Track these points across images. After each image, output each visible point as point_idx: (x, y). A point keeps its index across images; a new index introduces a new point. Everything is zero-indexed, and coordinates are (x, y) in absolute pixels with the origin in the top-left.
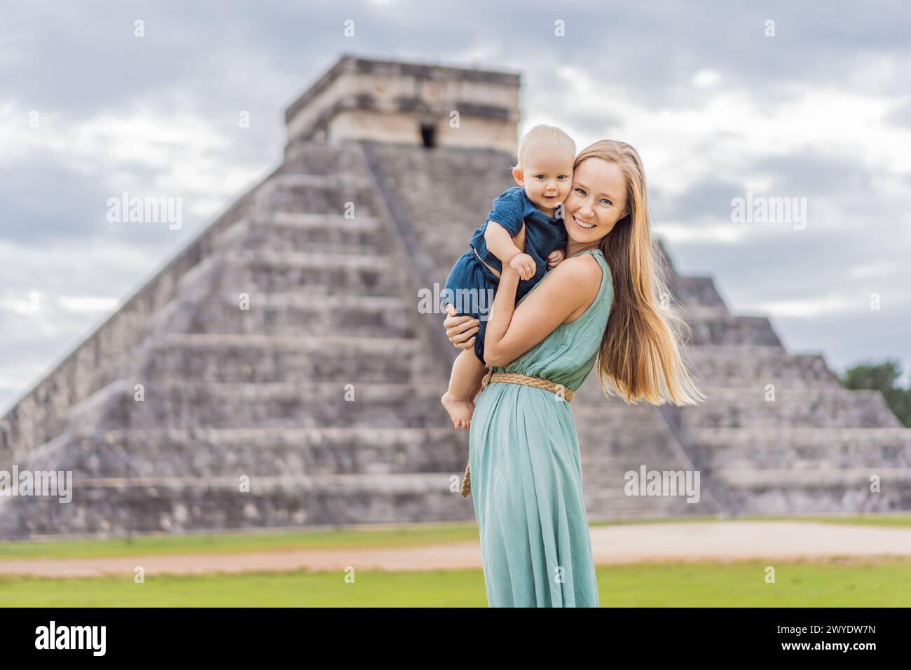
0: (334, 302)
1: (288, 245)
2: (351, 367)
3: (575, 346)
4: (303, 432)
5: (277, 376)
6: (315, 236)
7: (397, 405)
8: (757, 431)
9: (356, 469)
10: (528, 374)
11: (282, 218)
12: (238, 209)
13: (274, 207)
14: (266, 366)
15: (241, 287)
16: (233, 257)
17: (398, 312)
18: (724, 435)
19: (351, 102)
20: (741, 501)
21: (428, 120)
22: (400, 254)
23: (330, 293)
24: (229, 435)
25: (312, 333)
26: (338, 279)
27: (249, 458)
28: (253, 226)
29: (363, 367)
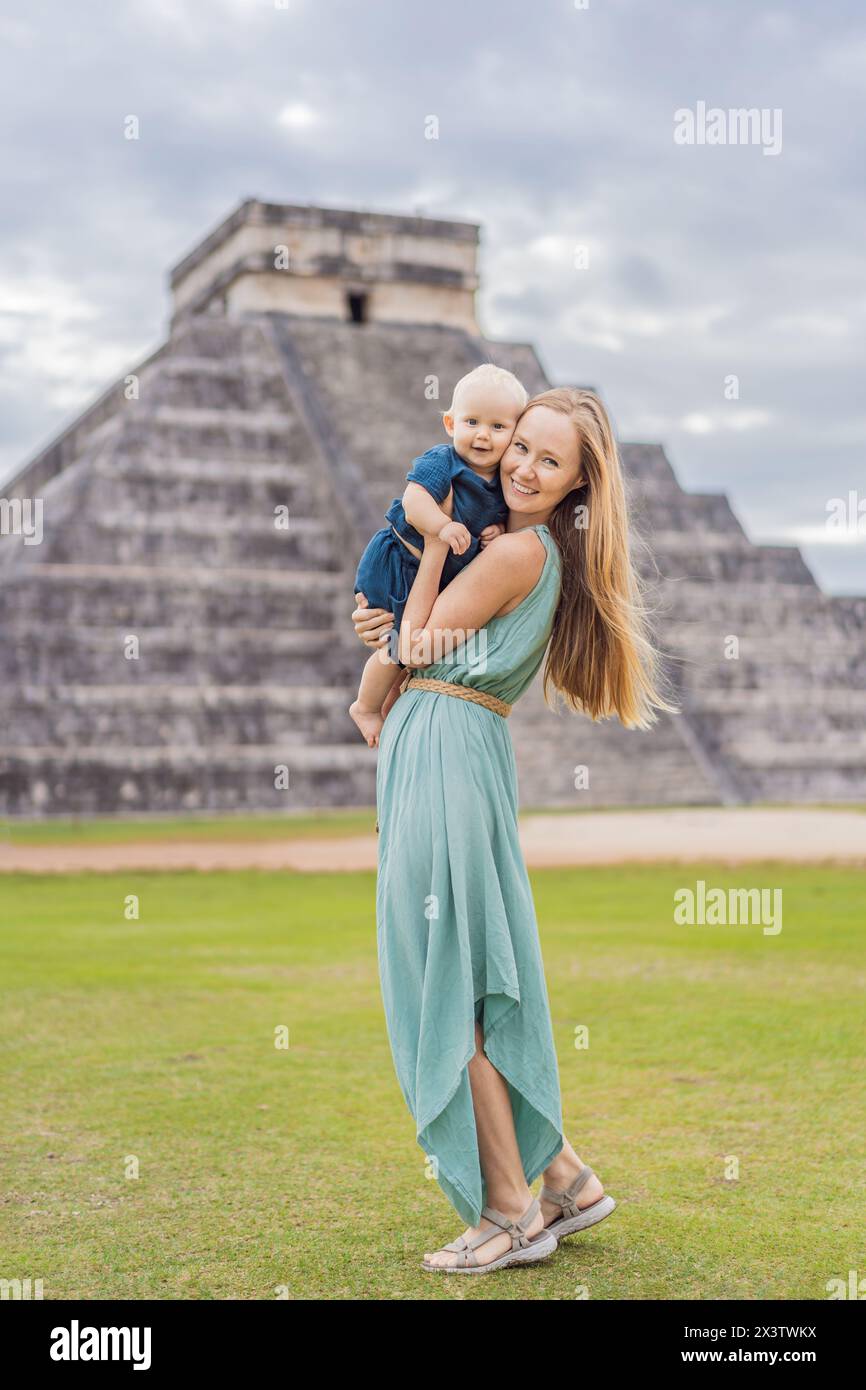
0: (234, 524)
1: (174, 450)
2: (256, 608)
3: (507, 644)
4: (197, 691)
5: (162, 619)
6: (210, 437)
7: (316, 658)
8: (780, 693)
9: (263, 739)
10: (448, 680)
11: (167, 415)
12: (111, 401)
13: (155, 400)
14: (148, 606)
15: (113, 504)
16: (103, 464)
17: (315, 538)
18: (738, 699)
19: (255, 263)
20: (758, 784)
21: (357, 287)
22: (321, 462)
23: (230, 513)
24: (101, 694)
25: (207, 566)
26: (239, 495)
27: (127, 724)
28: (128, 425)
29: (273, 607)
